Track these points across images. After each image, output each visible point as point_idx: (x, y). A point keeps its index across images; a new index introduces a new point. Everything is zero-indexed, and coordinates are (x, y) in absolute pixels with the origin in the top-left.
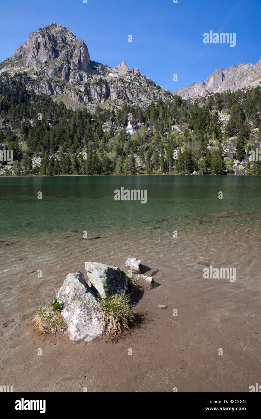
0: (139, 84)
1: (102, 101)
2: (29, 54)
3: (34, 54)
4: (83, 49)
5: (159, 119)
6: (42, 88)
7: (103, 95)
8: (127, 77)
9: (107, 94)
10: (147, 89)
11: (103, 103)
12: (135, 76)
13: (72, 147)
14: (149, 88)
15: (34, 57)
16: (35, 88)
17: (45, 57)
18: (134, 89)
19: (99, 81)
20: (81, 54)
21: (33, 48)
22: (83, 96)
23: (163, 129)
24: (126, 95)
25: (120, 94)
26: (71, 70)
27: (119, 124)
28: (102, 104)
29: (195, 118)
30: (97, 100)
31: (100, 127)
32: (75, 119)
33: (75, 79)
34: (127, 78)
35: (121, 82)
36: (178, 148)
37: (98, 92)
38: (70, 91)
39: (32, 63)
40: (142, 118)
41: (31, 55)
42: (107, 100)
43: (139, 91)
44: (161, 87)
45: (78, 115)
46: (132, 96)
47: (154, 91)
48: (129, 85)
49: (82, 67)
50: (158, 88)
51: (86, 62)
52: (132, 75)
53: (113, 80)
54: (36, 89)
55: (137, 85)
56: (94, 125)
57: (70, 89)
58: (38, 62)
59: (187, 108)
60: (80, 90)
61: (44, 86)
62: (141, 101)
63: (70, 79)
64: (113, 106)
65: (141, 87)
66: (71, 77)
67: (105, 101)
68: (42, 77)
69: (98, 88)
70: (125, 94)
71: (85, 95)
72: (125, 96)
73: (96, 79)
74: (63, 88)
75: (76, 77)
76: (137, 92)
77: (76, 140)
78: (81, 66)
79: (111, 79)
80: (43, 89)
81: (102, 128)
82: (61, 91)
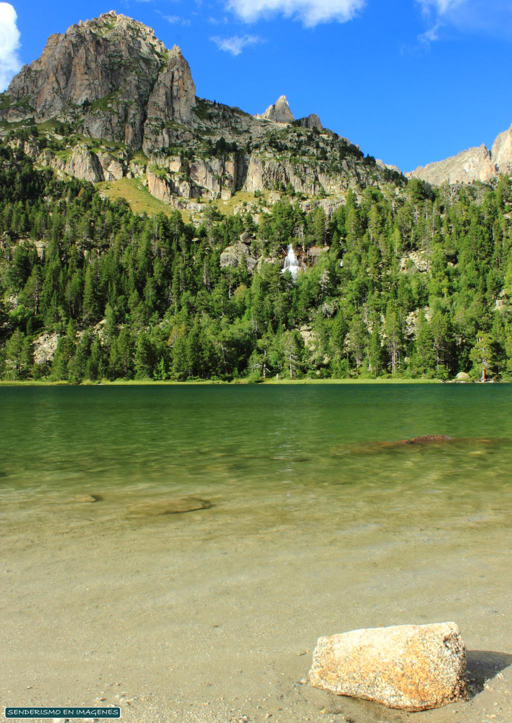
0: (319, 152)
1: (226, 196)
2: (45, 84)
3: (59, 84)
4: (178, 70)
5: (369, 236)
6: (74, 165)
7: (227, 182)
8: (289, 136)
9: (238, 179)
10: (339, 165)
11: (226, 201)
12: (309, 134)
13: (138, 308)
14: (344, 162)
15: (57, 91)
16: (56, 165)
17: (83, 91)
18: (306, 165)
19: (217, 147)
20: (172, 82)
21: (57, 70)
22: (177, 185)
23: (378, 262)
24: (287, 180)
25: (272, 178)
26: (147, 121)
27: (265, 251)
28: (225, 203)
29: (462, 234)
30: (213, 192)
31: (214, 258)
32: (151, 237)
33: (156, 141)
34: (290, 138)
35: (274, 149)
36: (418, 310)
37: (215, 173)
38: (145, 172)
39: (51, 106)
40: (323, 235)
41: (50, 87)
42: (237, 193)
43: (318, 170)
44: (377, 160)
45: (158, 229)
46: (303, 182)
47: (359, 170)
48: (295, 155)
49: (175, 113)
50: (370, 161)
51: (187, 100)
52: (302, 130)
53: (254, 143)
54: (60, 168)
55: (313, 155)
56: (199, 253)
57: (145, 167)
58: (69, 104)
59: (441, 209)
60: (168, 170)
61: (78, 159)
62: (324, 195)
63: (145, 143)
64: (252, 207)
65: (326, 159)
66: (147, 138)
67: (233, 195)
68: (76, 139)
69: (215, 164)
70: (284, 177)
71: (181, 181)
72: (283, 181)
73: (210, 142)
74: (126, 164)
75: (160, 138)
76: (315, 172)
77: (149, 292)
78: (174, 111)
79: (247, 141)
80: (76, 168)
81: (219, 260)
82: (121, 173)
